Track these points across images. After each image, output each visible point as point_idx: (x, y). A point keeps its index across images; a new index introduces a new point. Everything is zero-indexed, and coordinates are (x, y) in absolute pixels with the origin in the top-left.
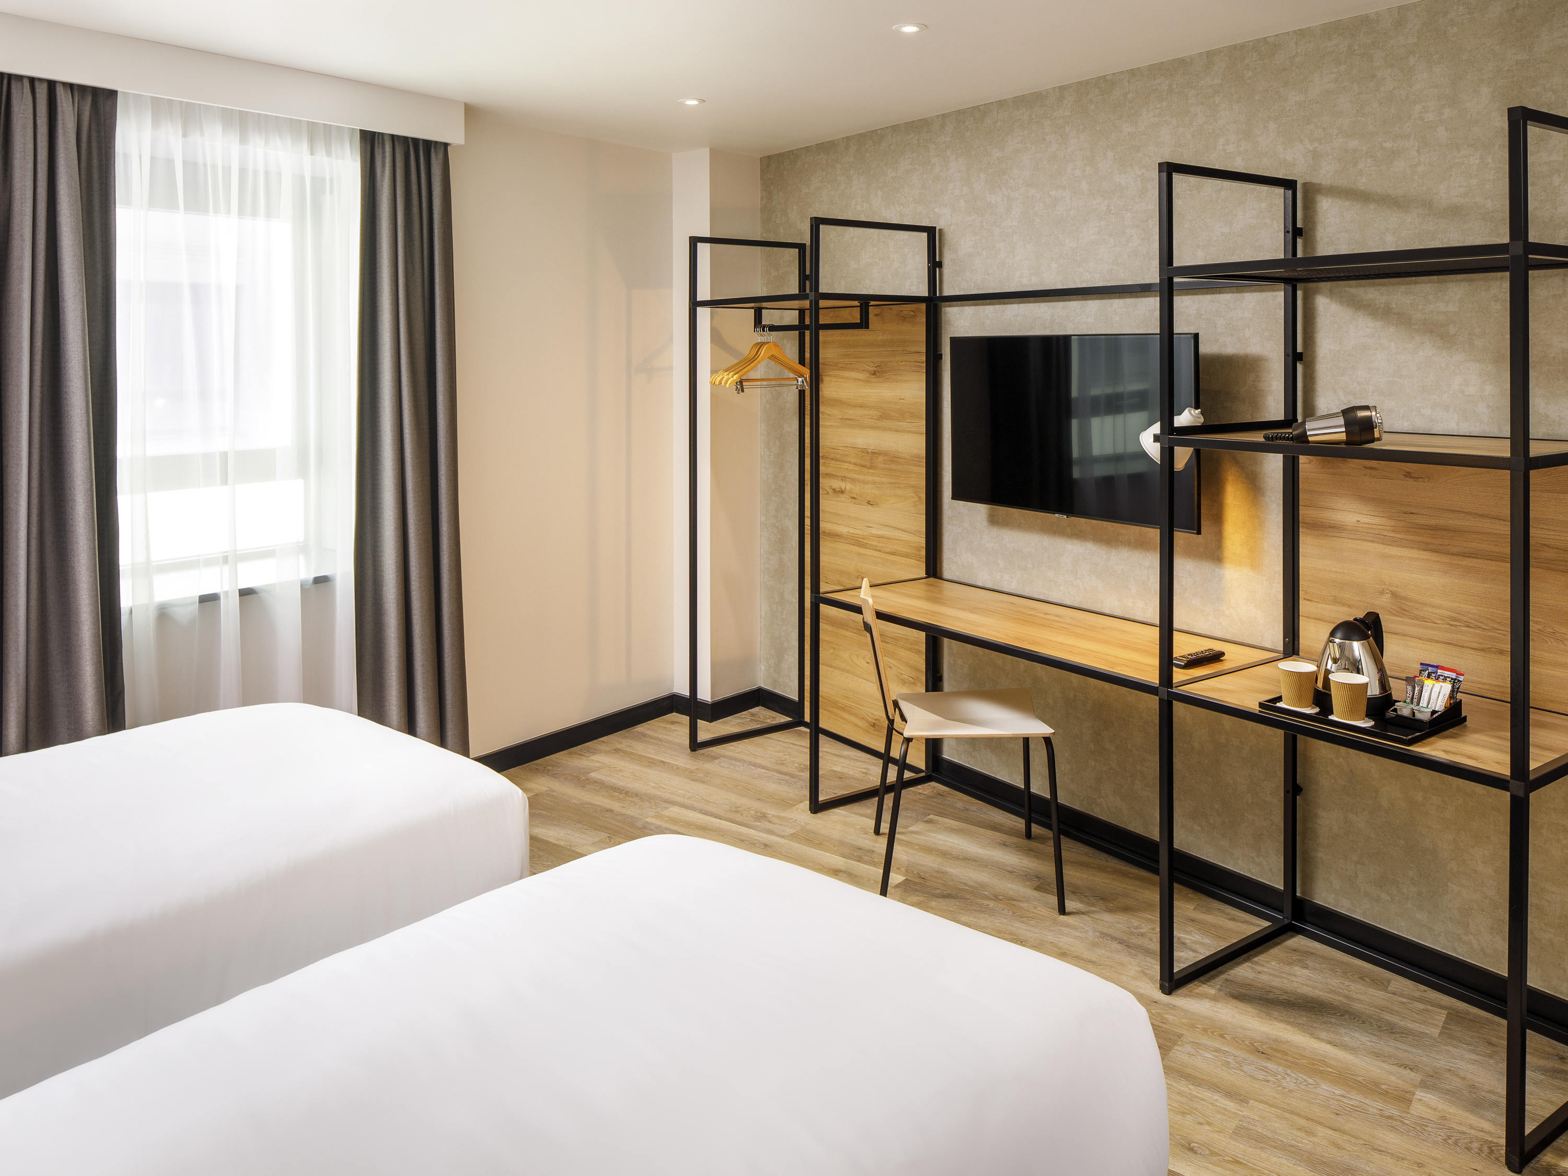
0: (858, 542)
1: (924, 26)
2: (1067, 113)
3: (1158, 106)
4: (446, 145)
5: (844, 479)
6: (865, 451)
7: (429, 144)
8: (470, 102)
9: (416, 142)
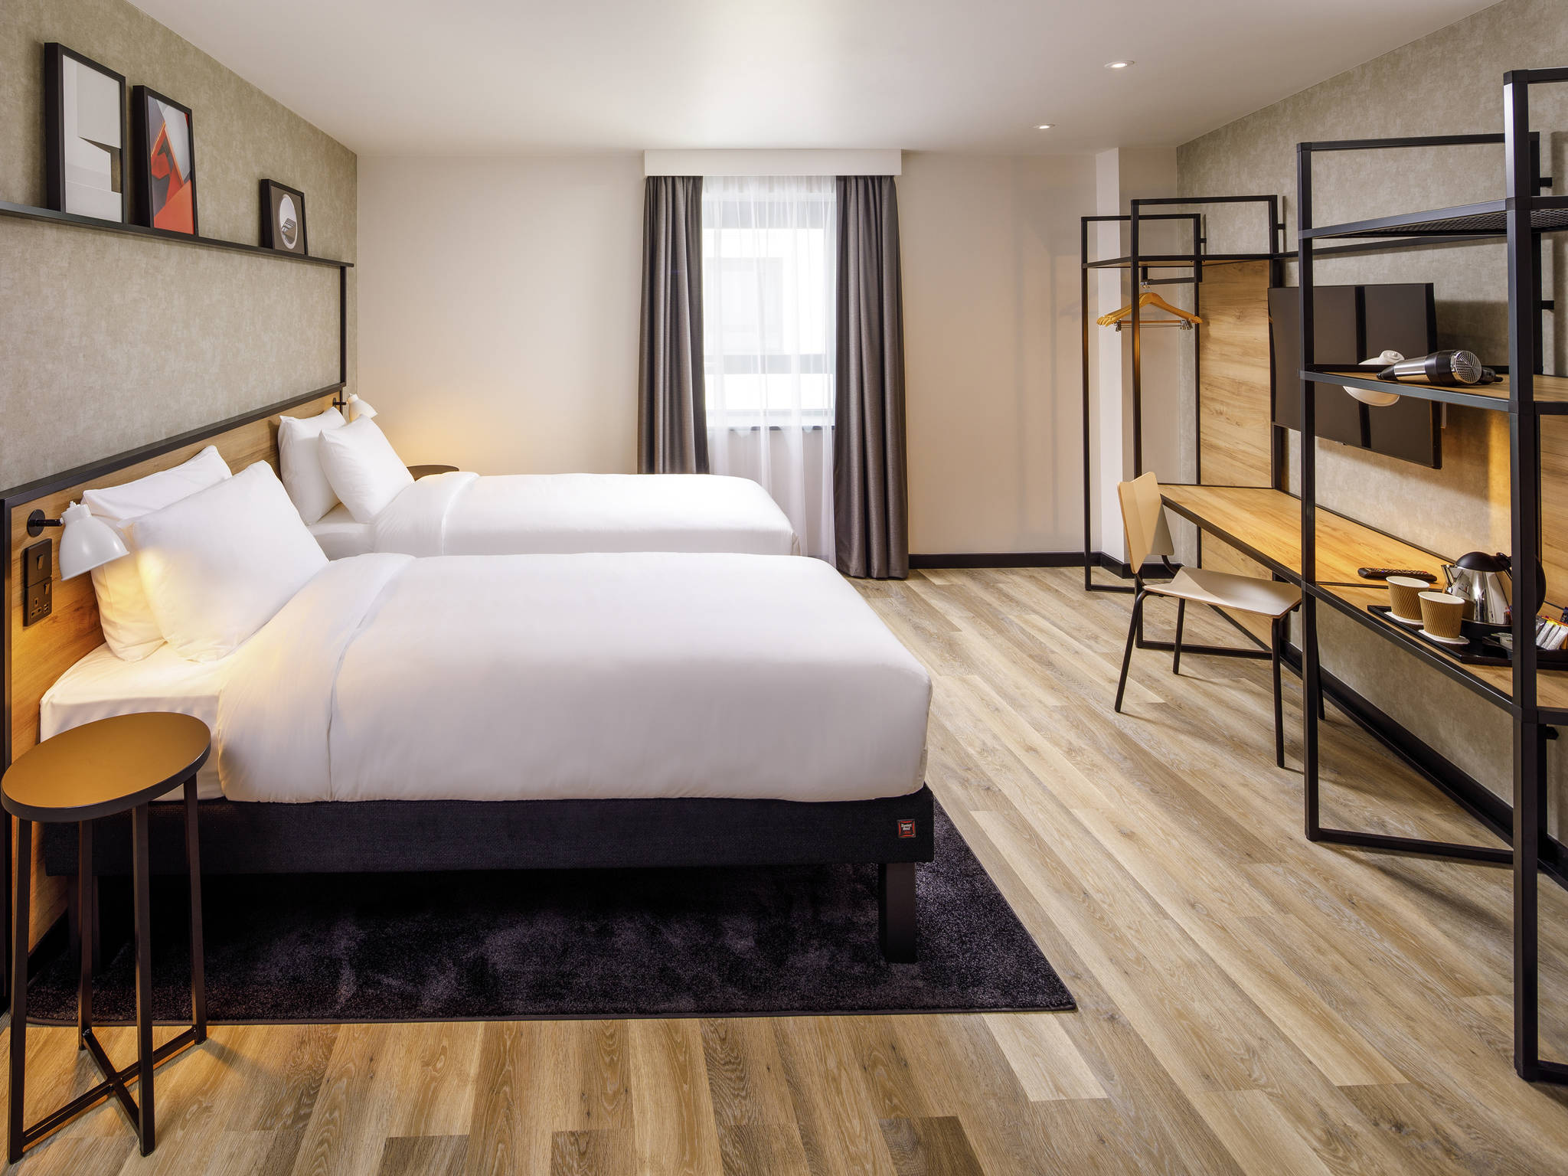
0: (1231, 455)
1: (1131, 63)
2: (1368, 88)
3: (1434, 72)
4: (892, 177)
5: (1222, 403)
6: (1234, 380)
7: (880, 178)
8: (905, 148)
9: (872, 178)
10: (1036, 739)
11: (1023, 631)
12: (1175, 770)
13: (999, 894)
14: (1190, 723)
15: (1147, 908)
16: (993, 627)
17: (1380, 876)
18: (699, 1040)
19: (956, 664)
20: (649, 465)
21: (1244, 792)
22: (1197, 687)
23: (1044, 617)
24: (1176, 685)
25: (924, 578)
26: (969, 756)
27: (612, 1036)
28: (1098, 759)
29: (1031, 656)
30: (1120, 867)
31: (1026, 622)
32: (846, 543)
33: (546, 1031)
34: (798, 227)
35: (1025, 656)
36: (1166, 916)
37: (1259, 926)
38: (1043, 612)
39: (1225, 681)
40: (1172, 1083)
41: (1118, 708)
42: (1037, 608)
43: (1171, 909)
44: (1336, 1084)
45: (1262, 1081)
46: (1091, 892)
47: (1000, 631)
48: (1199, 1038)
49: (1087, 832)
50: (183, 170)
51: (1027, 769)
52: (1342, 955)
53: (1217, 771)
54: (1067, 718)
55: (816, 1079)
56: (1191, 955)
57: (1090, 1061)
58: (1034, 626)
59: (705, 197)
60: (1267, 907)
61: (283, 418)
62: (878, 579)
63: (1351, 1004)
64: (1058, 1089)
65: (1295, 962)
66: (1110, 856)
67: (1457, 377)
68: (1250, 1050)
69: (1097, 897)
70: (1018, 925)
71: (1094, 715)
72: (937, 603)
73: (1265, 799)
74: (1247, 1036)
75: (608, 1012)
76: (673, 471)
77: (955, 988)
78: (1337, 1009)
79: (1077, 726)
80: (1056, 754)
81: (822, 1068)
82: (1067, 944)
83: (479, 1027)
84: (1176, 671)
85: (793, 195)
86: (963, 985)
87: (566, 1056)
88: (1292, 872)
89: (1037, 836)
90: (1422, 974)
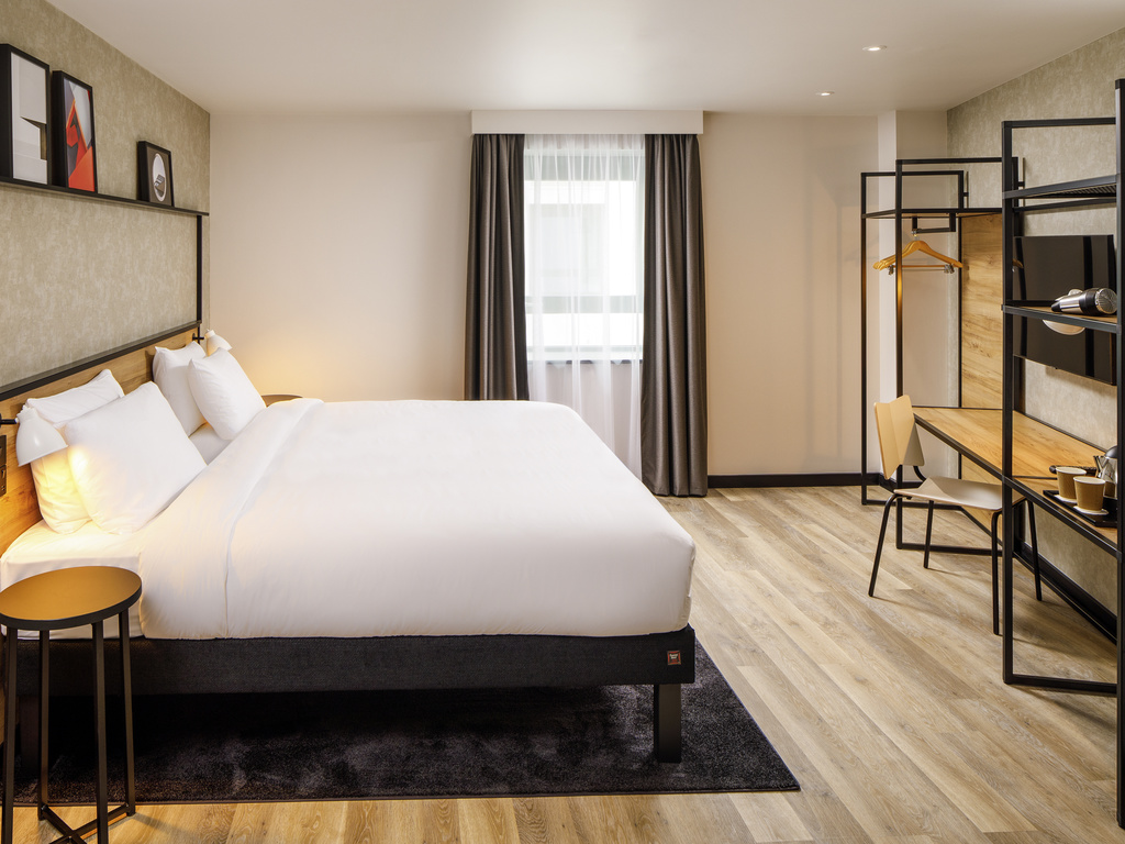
1: (884, 47)
2: (1080, 70)
5: (977, 337)
7: (684, 136)
8: (706, 109)
9: (677, 136)
10: (800, 616)
11: (801, 536)
12: (909, 637)
13: (752, 720)
14: (929, 604)
15: (866, 728)
16: (775, 533)
17: (1054, 707)
18: (512, 811)
19: (741, 562)
20: (475, 393)
21: (962, 652)
22: (941, 578)
23: (821, 526)
24: (925, 577)
25: (721, 495)
26: (741, 629)
27: (445, 809)
28: (848, 630)
29: (805, 556)
30: (851, 702)
31: (805, 529)
32: (652, 465)
33: (396, 806)
34: (610, 179)
35: (800, 555)
36: (880, 732)
37: (951, 739)
38: (822, 522)
39: (967, 573)
40: (862, 831)
41: (871, 593)
42: (816, 518)
43: (884, 728)
44: (983, 831)
45: (929, 831)
46: (825, 718)
47: (782, 537)
48: (889, 806)
49: (829, 679)
50: (87, 140)
51: (788, 638)
52: (1010, 756)
53: (944, 638)
54: (827, 601)
55: (599, 832)
56: (894, 756)
57: (804, 819)
58: (811, 533)
59: (527, 152)
60: (960, 726)
61: (159, 349)
62: (679, 496)
63: (1009, 785)
64: (777, 835)
65: (973, 761)
66: (844, 695)
67: (1100, 309)
68: (926, 813)
69: (829, 721)
70: (764, 739)
71: (850, 598)
72: (730, 516)
73: (978, 656)
74: (924, 804)
75: (442, 794)
76: (496, 398)
77: (709, 777)
78: (997, 789)
79: (835, 607)
80: (814, 628)
81: (604, 825)
82: (799, 750)
83: (344, 805)
84: (926, 565)
85: (607, 151)
86: (715, 776)
87: (411, 820)
88: (986, 705)
89: (788, 682)
90: (1066, 766)
